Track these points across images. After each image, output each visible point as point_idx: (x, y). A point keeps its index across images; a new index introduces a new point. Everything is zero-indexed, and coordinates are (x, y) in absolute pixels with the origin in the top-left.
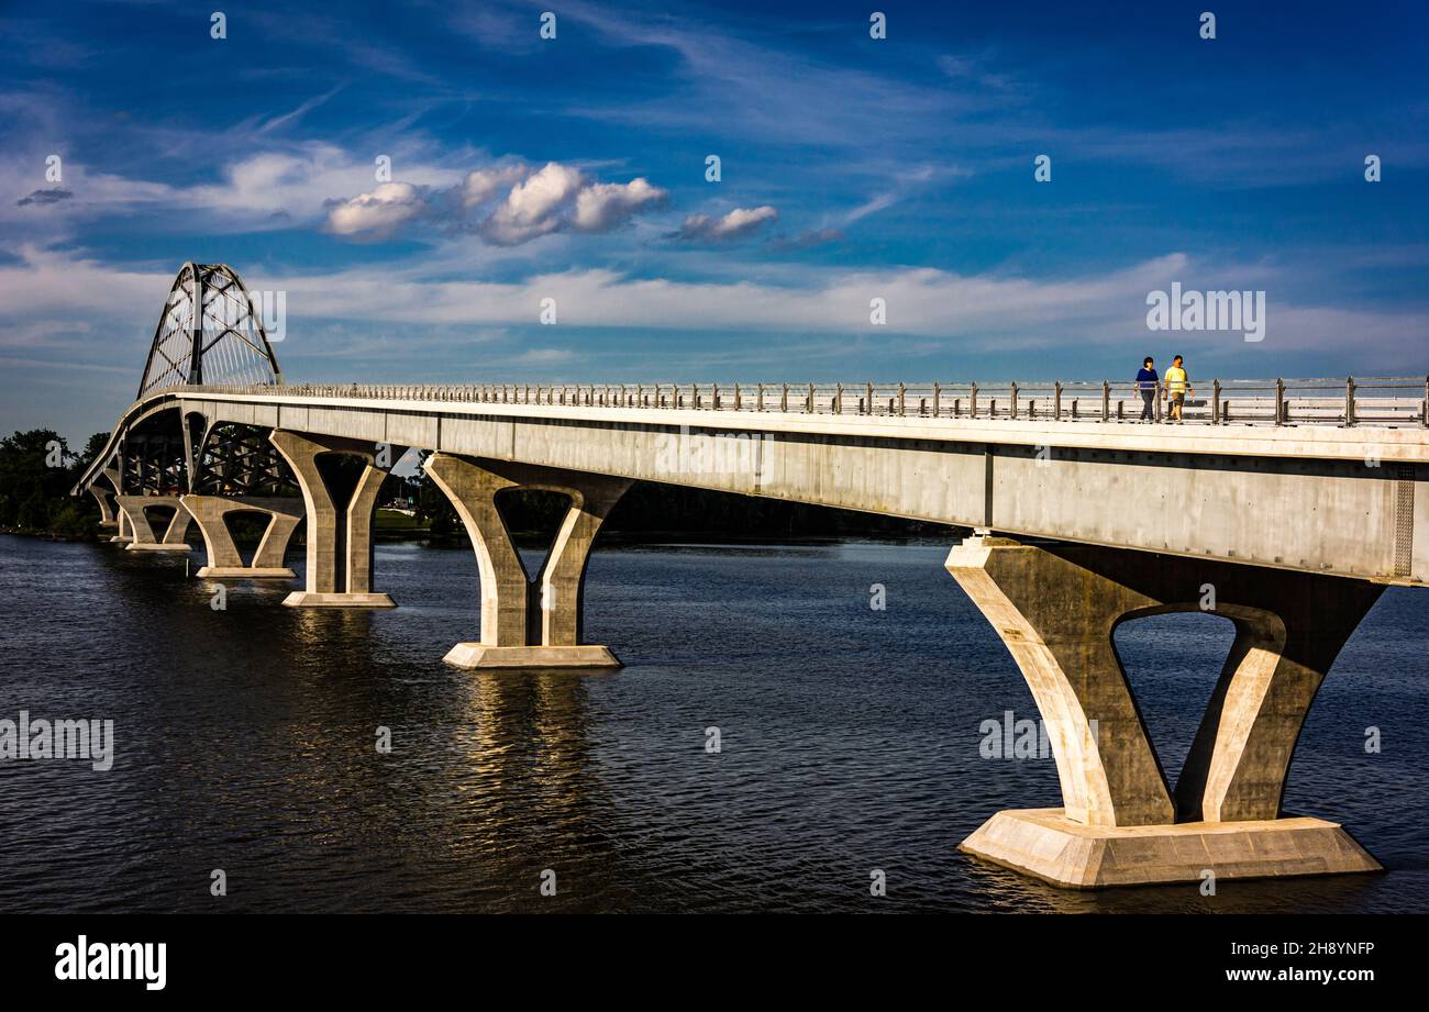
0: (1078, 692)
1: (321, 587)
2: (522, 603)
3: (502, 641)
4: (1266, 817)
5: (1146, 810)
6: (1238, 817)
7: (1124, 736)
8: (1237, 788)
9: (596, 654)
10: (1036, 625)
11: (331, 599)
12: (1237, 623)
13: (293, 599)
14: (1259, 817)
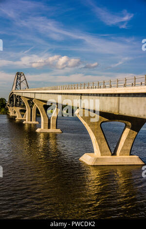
0: (94, 134)
1: (28, 120)
2: (47, 122)
3: (44, 128)
4: (127, 155)
5: (106, 153)
6: (122, 155)
7: (103, 141)
8: (122, 150)
9: (59, 131)
10: (87, 123)
11: (30, 122)
12: (125, 124)
13: (24, 122)
14: (126, 155)
